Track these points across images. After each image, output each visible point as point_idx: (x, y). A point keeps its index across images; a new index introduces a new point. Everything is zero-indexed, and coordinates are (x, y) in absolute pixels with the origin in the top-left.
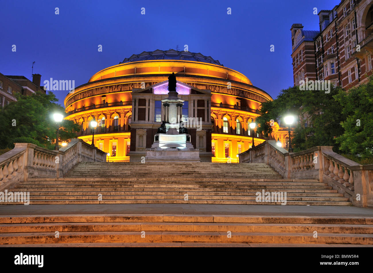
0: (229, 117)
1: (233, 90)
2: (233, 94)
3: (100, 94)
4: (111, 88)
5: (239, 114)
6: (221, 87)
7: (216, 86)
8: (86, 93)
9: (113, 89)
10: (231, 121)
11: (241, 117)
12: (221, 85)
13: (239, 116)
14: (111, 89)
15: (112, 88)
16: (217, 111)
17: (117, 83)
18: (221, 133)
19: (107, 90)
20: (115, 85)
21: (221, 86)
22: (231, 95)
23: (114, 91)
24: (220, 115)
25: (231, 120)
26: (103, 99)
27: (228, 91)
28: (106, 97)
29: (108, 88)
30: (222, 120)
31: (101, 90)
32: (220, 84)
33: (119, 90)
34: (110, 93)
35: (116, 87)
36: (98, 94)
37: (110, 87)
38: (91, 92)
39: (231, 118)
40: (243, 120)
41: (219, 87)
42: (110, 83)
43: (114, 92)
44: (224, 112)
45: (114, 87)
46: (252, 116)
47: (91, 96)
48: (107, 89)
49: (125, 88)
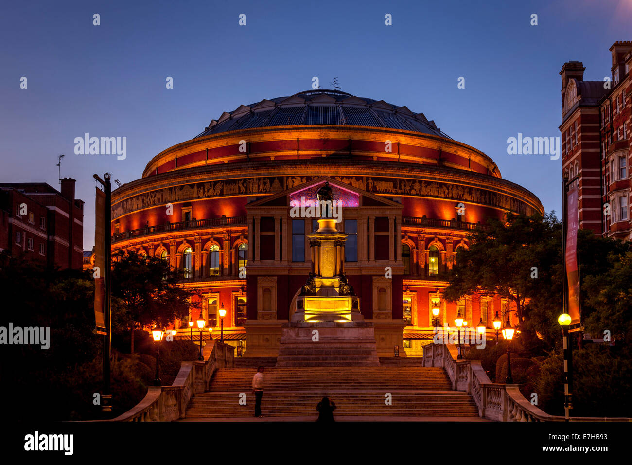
0: (440, 244)
1: (451, 187)
2: (450, 195)
3: (179, 201)
4: (202, 188)
5: (461, 236)
7: (414, 181)
8: (150, 197)
9: (206, 190)
10: (445, 252)
12: (425, 178)
13: (462, 243)
14: (202, 190)
15: (204, 189)
16: (417, 232)
17: (213, 178)
18: (424, 277)
19: (194, 193)
20: (210, 182)
21: (424, 181)
22: (446, 198)
23: (207, 194)
24: (423, 240)
26: (185, 210)
27: (438, 191)
28: (190, 207)
29: (196, 187)
30: (426, 250)
31: (180, 192)
32: (422, 177)
33: (218, 193)
34: (199, 197)
35: (211, 186)
36: (176, 201)
37: (199, 185)
38: (158, 195)
39: (445, 246)
41: (420, 182)
42: (199, 178)
43: (208, 197)
44: (431, 234)
45: (207, 187)
47: (160, 204)
48: (192, 190)
49: (231, 189)
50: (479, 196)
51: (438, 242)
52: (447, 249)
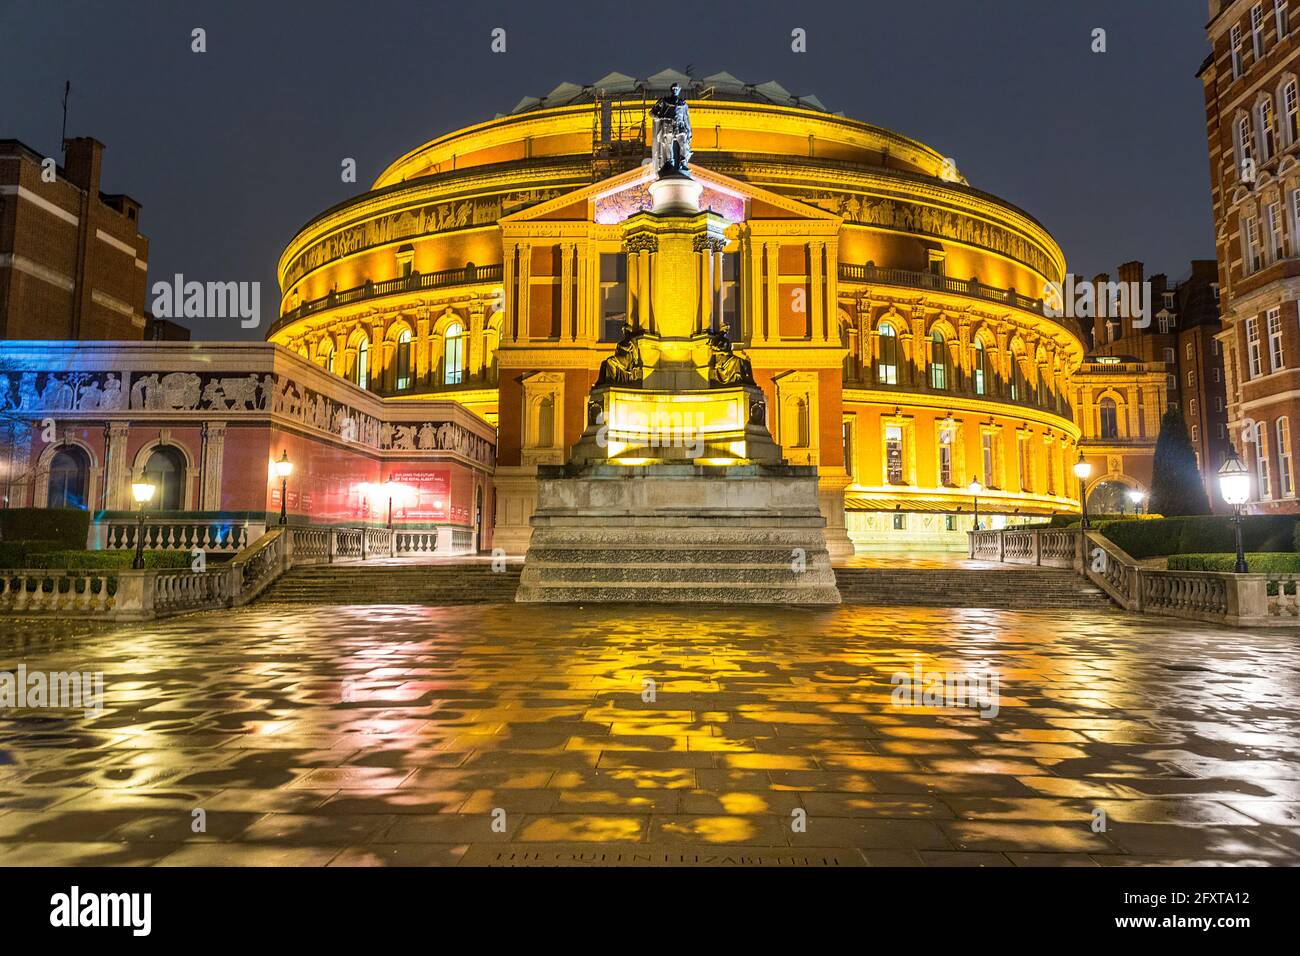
0: (899, 321)
1: (917, 212)
2: (917, 228)
3: (392, 241)
4: (433, 214)
5: (940, 306)
6: (870, 199)
7: (848, 197)
8: (343, 240)
9: (441, 218)
10: (911, 336)
11: (948, 318)
12: (869, 190)
13: (943, 317)
14: (434, 218)
15: (437, 217)
16: (856, 295)
17: (454, 195)
18: (869, 385)
19: (418, 225)
20: (449, 203)
21: (868, 196)
22: (910, 230)
23: (442, 226)
24: (867, 312)
25: (911, 333)
26: (403, 259)
27: (895, 217)
28: (412, 252)
29: (422, 214)
30: (872, 332)
31: (395, 225)
32: (863, 189)
33: (463, 224)
34: (428, 233)
35: (449, 210)
36: (386, 243)
37: (429, 211)
38: (358, 236)
39: (910, 325)
40: (958, 332)
41: (859, 198)
42: (428, 196)
43: (445, 230)
44: (882, 300)
45: (442, 212)
46: (989, 316)
47: (359, 250)
48: (416, 221)
49: (487, 215)
50: (970, 231)
51: (896, 315)
52: (914, 330)
